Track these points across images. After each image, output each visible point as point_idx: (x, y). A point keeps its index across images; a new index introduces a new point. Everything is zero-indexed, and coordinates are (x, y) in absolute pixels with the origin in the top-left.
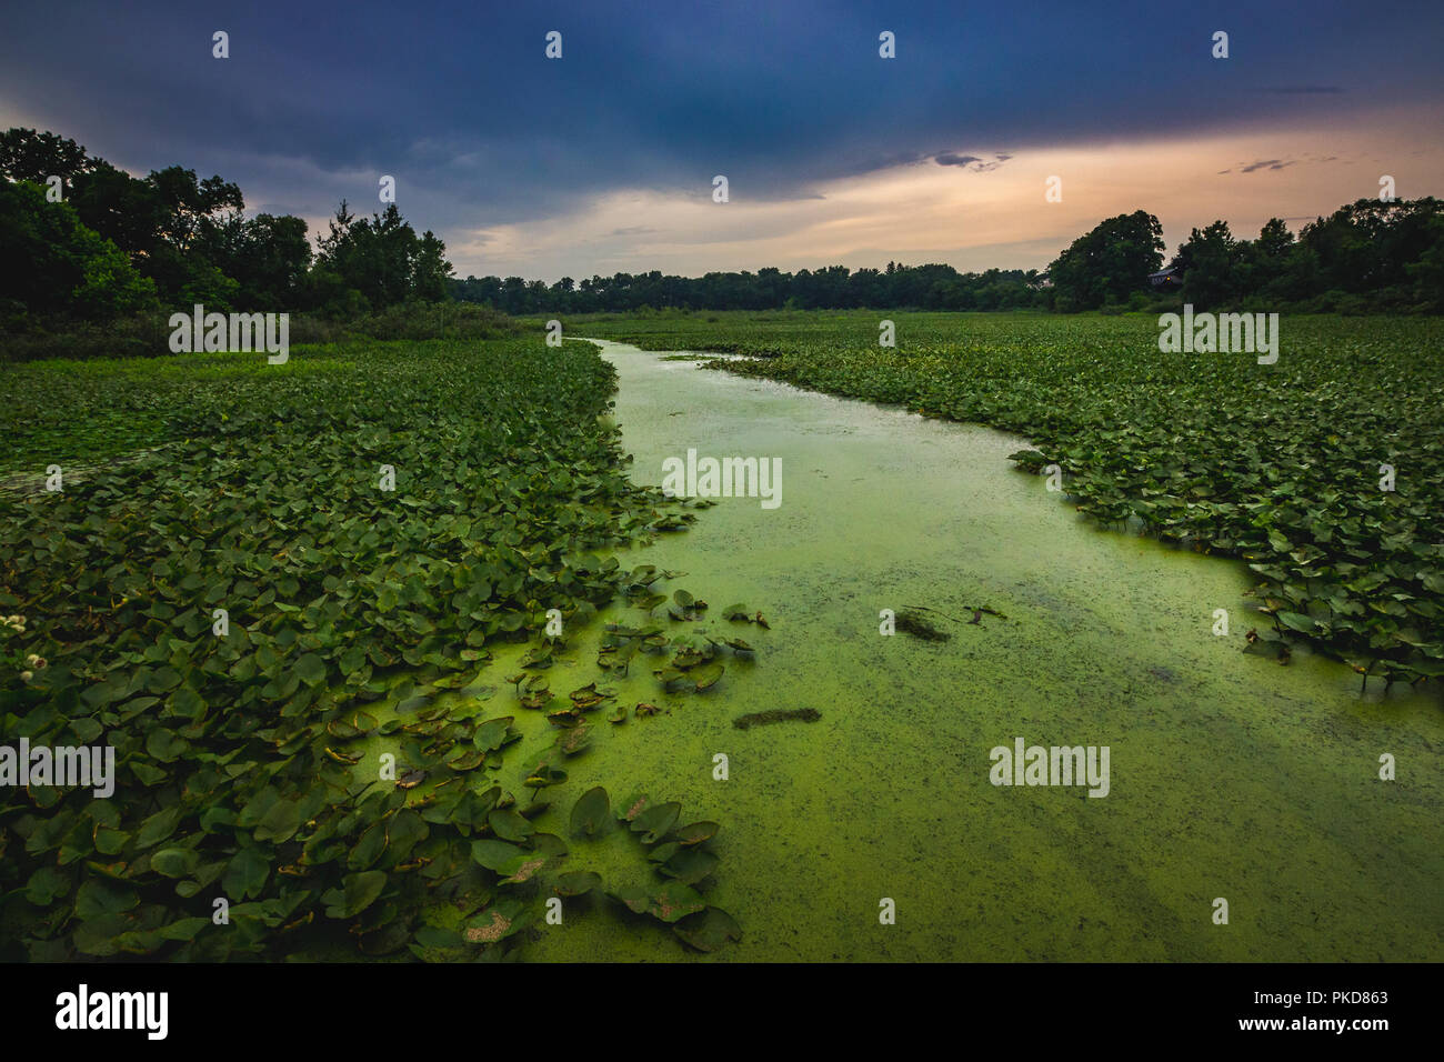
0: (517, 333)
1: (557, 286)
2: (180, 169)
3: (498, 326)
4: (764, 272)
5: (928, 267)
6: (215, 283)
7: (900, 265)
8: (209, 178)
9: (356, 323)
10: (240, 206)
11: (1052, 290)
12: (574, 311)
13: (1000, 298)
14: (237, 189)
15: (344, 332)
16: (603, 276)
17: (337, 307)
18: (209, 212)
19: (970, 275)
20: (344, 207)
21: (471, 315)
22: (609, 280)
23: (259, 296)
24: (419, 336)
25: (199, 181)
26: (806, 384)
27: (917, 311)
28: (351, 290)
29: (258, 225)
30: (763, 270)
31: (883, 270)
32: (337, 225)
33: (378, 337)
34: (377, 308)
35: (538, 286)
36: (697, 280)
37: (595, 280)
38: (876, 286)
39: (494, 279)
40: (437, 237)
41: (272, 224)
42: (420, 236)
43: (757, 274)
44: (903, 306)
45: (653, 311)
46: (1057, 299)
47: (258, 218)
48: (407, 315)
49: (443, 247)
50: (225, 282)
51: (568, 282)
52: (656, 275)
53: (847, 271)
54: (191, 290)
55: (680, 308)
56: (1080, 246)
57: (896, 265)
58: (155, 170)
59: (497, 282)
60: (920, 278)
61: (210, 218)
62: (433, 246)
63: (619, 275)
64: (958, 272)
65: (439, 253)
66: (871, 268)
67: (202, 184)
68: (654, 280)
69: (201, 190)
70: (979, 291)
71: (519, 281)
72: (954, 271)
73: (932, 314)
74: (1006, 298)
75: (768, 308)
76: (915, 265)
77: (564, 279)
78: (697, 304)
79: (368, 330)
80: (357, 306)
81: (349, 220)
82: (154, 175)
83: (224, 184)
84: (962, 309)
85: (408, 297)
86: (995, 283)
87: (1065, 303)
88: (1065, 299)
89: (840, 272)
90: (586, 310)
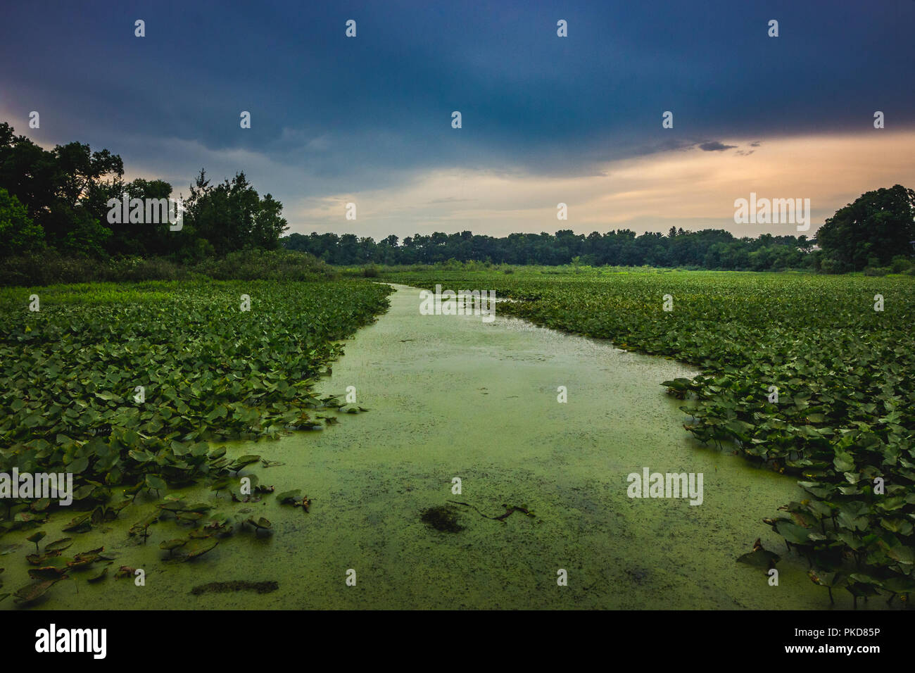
0: (330, 277)
1: (384, 242)
2: (79, 144)
3: (315, 271)
4: (560, 234)
5: (706, 232)
6: (92, 231)
7: (681, 230)
8: (100, 150)
9: (200, 266)
10: (120, 172)
11: (819, 253)
12: (397, 263)
13: (773, 259)
14: (120, 159)
15: (189, 272)
16: (423, 235)
17: (187, 252)
18: (97, 177)
19: (746, 239)
20: (203, 174)
21: (295, 262)
22: (427, 238)
23: (128, 242)
24: (248, 277)
25: (92, 153)
26: (540, 321)
27: (696, 270)
28: (200, 239)
29: (134, 187)
30: (560, 231)
31: (666, 234)
32: (196, 189)
33: (216, 277)
34: (220, 254)
35: (368, 242)
36: (503, 239)
37: (416, 238)
38: (658, 247)
39: (332, 235)
40: (275, 198)
41: (145, 188)
42: (262, 198)
43: (554, 235)
44: (684, 265)
45: (459, 263)
46: (823, 262)
47: (135, 182)
48: (242, 261)
49: (280, 207)
50: (101, 230)
51: (393, 239)
52: (467, 234)
53: (633, 234)
54: (74, 236)
55: (483, 262)
56: (842, 215)
57: (677, 230)
58: (59, 145)
59: (334, 238)
60: (698, 241)
61: (96, 181)
62: (272, 206)
63: (436, 234)
64: (734, 236)
65: (277, 211)
66: (655, 231)
67: (94, 156)
68: (465, 239)
69: (92, 160)
70: (753, 253)
71: (352, 238)
72: (731, 236)
73: (710, 272)
74: (778, 259)
75: (562, 264)
76: (695, 230)
77: (390, 237)
78: (497, 259)
79: (208, 271)
80: (203, 251)
81: (206, 185)
82: (59, 149)
83: (110, 155)
84: (737, 268)
85: (246, 245)
86: (767, 247)
87: (830, 264)
88: (830, 261)
89: (628, 234)
90: (405, 262)
